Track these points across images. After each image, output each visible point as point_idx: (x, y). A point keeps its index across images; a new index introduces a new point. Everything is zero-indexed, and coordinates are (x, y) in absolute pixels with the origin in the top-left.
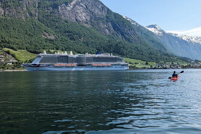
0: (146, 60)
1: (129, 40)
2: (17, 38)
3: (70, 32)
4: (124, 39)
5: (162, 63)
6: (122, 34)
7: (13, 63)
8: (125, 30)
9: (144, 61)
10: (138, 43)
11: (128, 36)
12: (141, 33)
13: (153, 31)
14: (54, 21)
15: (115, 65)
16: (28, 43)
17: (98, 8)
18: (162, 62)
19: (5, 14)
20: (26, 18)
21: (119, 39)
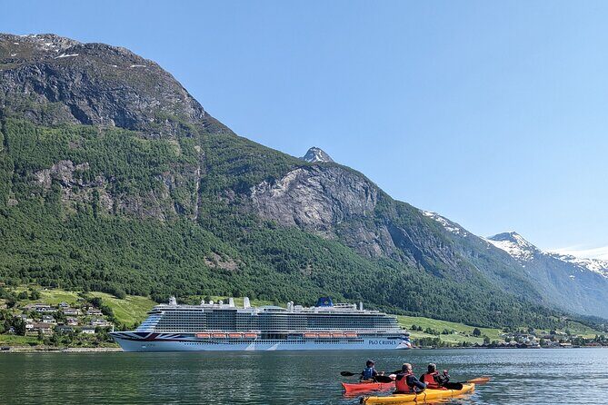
0: (478, 322)
1: (435, 272)
2: (137, 268)
3: (277, 252)
4: (422, 268)
5: (522, 332)
6: (418, 256)
7: (97, 330)
8: (425, 245)
9: (472, 325)
10: (461, 279)
11: (433, 262)
12: (473, 255)
13: (508, 250)
14: (239, 225)
15: (370, 335)
16: (161, 279)
17: (354, 189)
18: (521, 329)
19: (115, 210)
20: (168, 218)
21: (409, 267)
